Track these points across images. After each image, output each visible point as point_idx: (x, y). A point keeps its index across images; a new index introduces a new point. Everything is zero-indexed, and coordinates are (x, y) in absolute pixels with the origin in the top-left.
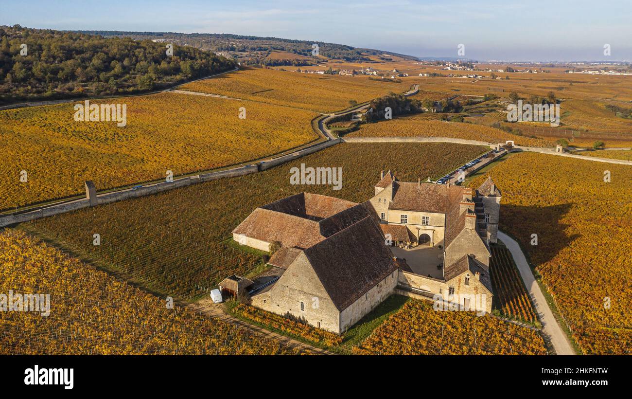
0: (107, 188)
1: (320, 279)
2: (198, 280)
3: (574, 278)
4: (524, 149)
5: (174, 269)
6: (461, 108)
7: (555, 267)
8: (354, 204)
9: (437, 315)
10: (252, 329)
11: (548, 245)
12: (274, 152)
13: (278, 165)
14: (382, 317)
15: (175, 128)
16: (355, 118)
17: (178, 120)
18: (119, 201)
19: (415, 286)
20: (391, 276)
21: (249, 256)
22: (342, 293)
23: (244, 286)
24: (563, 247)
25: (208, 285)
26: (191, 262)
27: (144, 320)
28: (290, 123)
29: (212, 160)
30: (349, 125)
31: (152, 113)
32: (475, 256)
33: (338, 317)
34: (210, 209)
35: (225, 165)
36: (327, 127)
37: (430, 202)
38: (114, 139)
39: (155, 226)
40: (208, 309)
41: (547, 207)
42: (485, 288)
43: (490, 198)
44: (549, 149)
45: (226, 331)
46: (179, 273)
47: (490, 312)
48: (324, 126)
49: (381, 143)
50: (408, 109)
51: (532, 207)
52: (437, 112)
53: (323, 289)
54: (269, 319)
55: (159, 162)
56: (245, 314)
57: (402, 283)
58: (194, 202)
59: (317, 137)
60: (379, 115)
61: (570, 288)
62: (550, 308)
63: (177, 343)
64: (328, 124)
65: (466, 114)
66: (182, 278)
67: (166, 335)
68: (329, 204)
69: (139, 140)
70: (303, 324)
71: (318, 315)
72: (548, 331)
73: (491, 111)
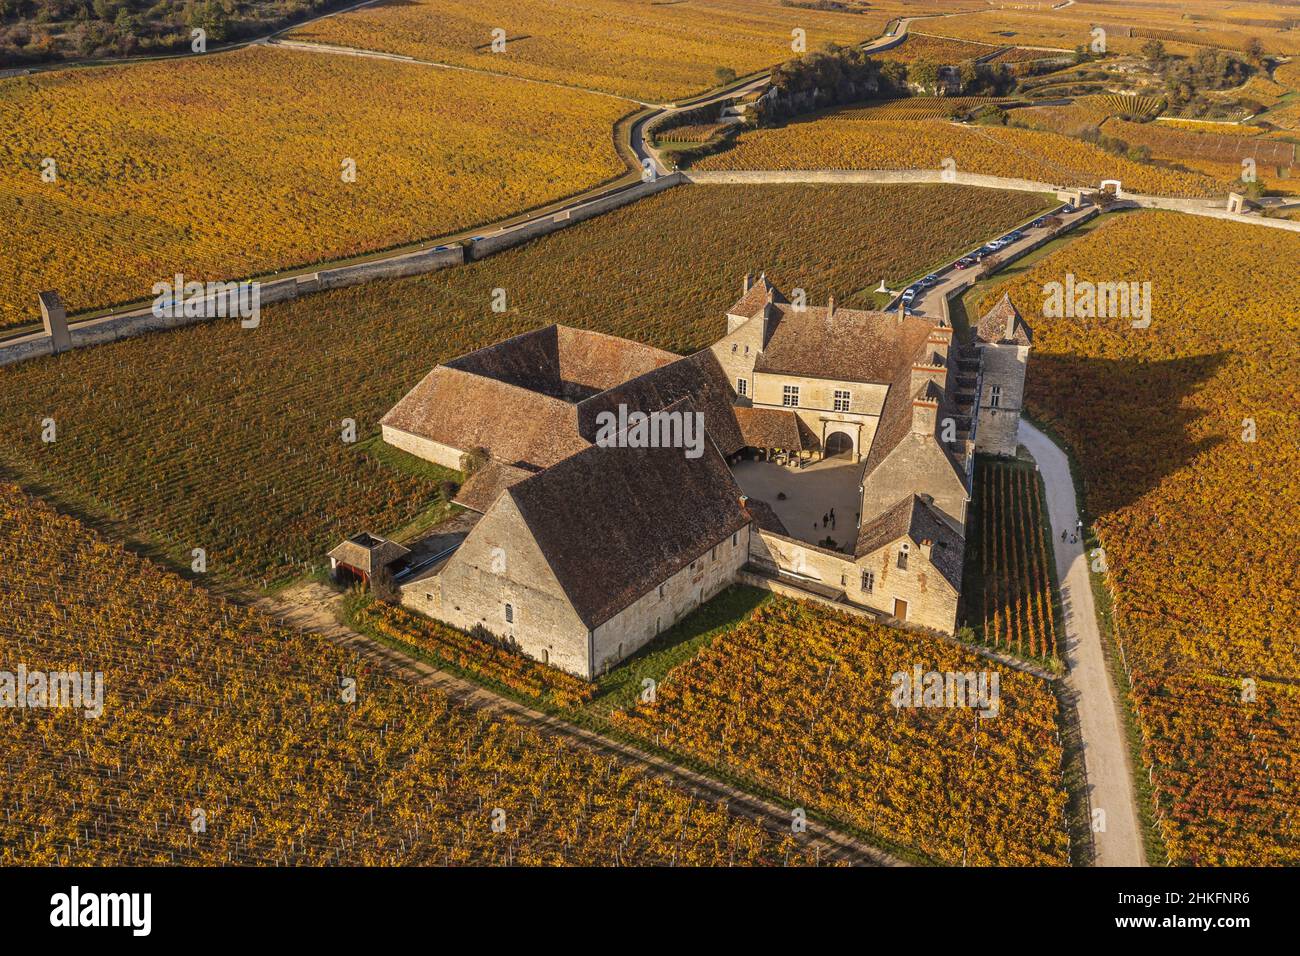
0: (96, 305)
1: (545, 554)
2: (287, 541)
3: (1179, 550)
4: (1145, 201)
5: (236, 510)
6: (1014, 83)
7: (1141, 520)
8: (674, 358)
9: (824, 639)
10: (395, 660)
11: (1141, 462)
12: (511, 211)
13: (516, 245)
14: (696, 640)
15: (274, 146)
16: (728, 114)
17: (283, 124)
18: (123, 338)
19: (787, 567)
20: (729, 541)
21: (413, 481)
22: (598, 586)
23: (386, 560)
24: (1176, 467)
25: (309, 554)
26: (276, 497)
27: (153, 635)
28: (559, 130)
29: (356, 232)
30: (707, 135)
31: (220, 104)
32: (932, 500)
33: (586, 641)
34: (336, 360)
35: (387, 244)
36: (653, 140)
37: (855, 357)
38: (122, 174)
39: (202, 404)
40: (301, 612)
41: (1165, 364)
42: (942, 579)
43: (1004, 347)
44: (1211, 203)
45: (333, 665)
46: (247, 522)
47: (951, 633)
48: (645, 135)
49: (780, 185)
50: (872, 86)
51: (1126, 363)
52: (949, 94)
53: (552, 577)
54: (435, 638)
55: (227, 238)
56: (383, 627)
57: (758, 558)
58: (300, 343)
59: (622, 169)
60: (794, 104)
61: (1161, 575)
62: (1098, 624)
63: (221, 692)
64: (656, 131)
65: (1022, 99)
66: (252, 535)
67: (198, 672)
68: (613, 355)
69: (182, 179)
70: (510, 653)
71: (543, 635)
72: (1076, 681)
73: (1091, 90)
